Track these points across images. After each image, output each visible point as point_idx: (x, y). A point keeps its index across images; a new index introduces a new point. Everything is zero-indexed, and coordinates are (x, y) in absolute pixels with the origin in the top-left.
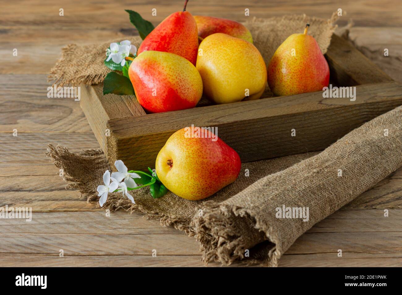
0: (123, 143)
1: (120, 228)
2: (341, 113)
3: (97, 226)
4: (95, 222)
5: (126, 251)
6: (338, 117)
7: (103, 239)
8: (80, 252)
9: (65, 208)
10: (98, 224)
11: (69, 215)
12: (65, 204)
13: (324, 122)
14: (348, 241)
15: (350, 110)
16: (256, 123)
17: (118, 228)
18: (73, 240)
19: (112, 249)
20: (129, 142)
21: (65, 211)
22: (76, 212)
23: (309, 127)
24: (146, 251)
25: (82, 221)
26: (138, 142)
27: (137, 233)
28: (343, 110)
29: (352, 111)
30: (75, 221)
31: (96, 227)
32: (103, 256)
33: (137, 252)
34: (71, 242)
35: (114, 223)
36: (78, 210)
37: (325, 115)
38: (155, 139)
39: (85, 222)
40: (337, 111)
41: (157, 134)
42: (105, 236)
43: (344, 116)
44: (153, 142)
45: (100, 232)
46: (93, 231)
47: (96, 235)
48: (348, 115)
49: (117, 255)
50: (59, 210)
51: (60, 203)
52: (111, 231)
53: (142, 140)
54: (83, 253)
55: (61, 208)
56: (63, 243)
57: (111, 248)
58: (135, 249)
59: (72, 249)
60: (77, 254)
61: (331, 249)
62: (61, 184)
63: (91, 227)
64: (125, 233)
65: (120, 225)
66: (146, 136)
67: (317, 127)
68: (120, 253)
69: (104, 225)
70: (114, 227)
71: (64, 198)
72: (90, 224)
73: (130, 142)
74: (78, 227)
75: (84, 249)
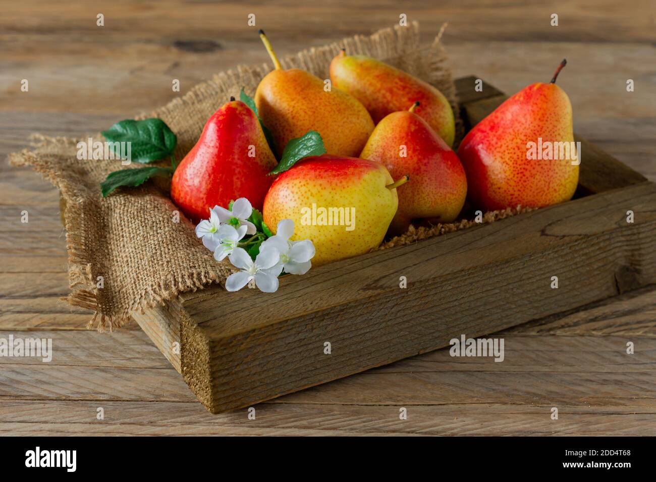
0: (222, 346)
1: (137, 358)
2: (582, 249)
3: (101, 354)
4: (99, 348)
5: (143, 395)
6: (576, 255)
7: (109, 376)
8: (70, 395)
9: (53, 324)
10: (103, 351)
11: (58, 337)
12: (55, 318)
13: (555, 268)
14: (503, 386)
15: (595, 241)
16: (445, 283)
17: (134, 358)
18: (60, 375)
19: (120, 391)
20: (231, 342)
21: (53, 330)
22: (70, 332)
23: (530, 278)
24: (175, 396)
25: (78, 346)
26: (248, 340)
27: (164, 367)
28: (584, 243)
29: (598, 243)
30: (67, 345)
31: (99, 356)
32: (105, 402)
33: (159, 396)
34: (57, 378)
35: (129, 349)
36: (73, 328)
37: (556, 255)
38: (276, 332)
39: (84, 348)
40: (575, 245)
41: (280, 323)
42: (111, 371)
43: (586, 254)
44: (274, 338)
45: (105, 364)
46: (95, 361)
47: (97, 369)
48: (592, 251)
49: (127, 401)
50: (43, 328)
51: (47, 317)
52: (123, 363)
53: (254, 336)
54: (75, 397)
55: (46, 324)
56: (43, 380)
57: (120, 388)
58: (157, 392)
59: (57, 390)
60: (64, 398)
61: (474, 397)
62: (51, 288)
63: (92, 355)
64: (145, 366)
65: (139, 353)
66: (261, 329)
67: (543, 277)
68: (133, 397)
69: (113, 352)
70: (129, 356)
71: (54, 309)
72: (91, 350)
73: (235, 342)
74: (71, 355)
75: (76, 390)
